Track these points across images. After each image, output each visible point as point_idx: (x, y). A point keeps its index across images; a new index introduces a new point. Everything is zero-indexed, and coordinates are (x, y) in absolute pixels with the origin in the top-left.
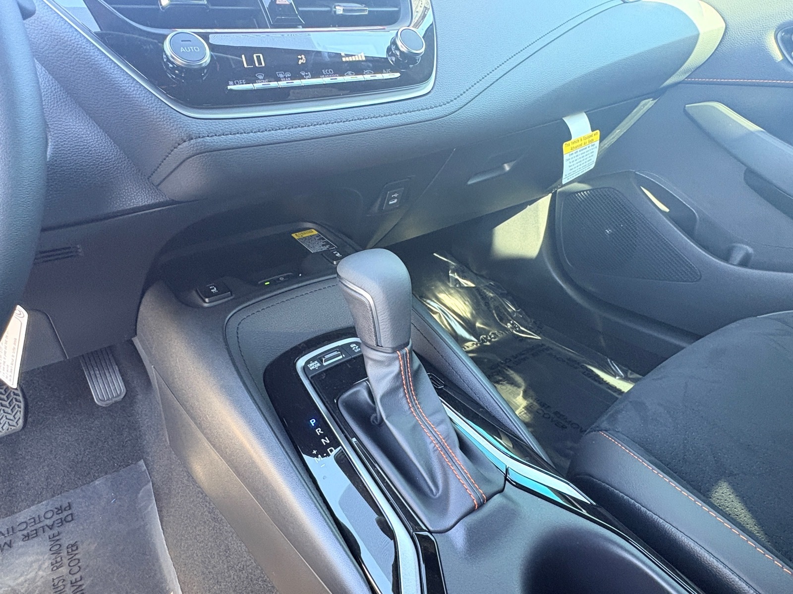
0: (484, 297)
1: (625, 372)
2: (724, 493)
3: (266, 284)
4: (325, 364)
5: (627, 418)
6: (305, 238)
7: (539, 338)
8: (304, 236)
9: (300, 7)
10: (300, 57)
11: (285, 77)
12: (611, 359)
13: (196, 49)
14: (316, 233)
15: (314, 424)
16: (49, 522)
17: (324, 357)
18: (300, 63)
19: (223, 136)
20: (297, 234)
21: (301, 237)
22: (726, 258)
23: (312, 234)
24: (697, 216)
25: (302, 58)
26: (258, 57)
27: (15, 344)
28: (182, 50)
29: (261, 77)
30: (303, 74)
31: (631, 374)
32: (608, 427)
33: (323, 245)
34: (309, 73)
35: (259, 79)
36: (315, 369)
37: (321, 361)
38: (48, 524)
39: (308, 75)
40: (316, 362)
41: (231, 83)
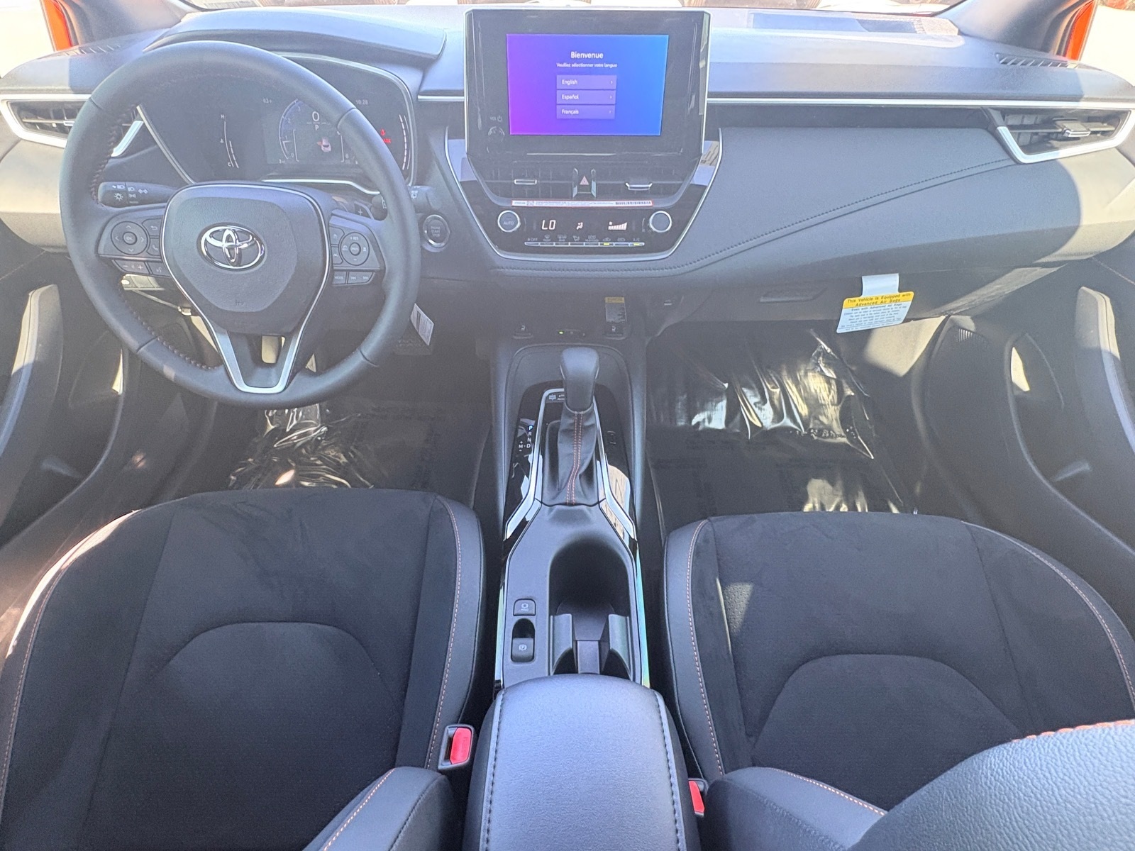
6: (612, 304)
8: (613, 301)
9: (599, 181)
11: (562, 239)
13: (512, 223)
17: (559, 396)
21: (610, 302)
23: (620, 301)
25: (580, 225)
26: (553, 223)
28: (505, 223)
29: (547, 237)
30: (574, 237)
33: (618, 315)
35: (545, 239)
36: (552, 399)
39: (577, 238)
40: (555, 396)
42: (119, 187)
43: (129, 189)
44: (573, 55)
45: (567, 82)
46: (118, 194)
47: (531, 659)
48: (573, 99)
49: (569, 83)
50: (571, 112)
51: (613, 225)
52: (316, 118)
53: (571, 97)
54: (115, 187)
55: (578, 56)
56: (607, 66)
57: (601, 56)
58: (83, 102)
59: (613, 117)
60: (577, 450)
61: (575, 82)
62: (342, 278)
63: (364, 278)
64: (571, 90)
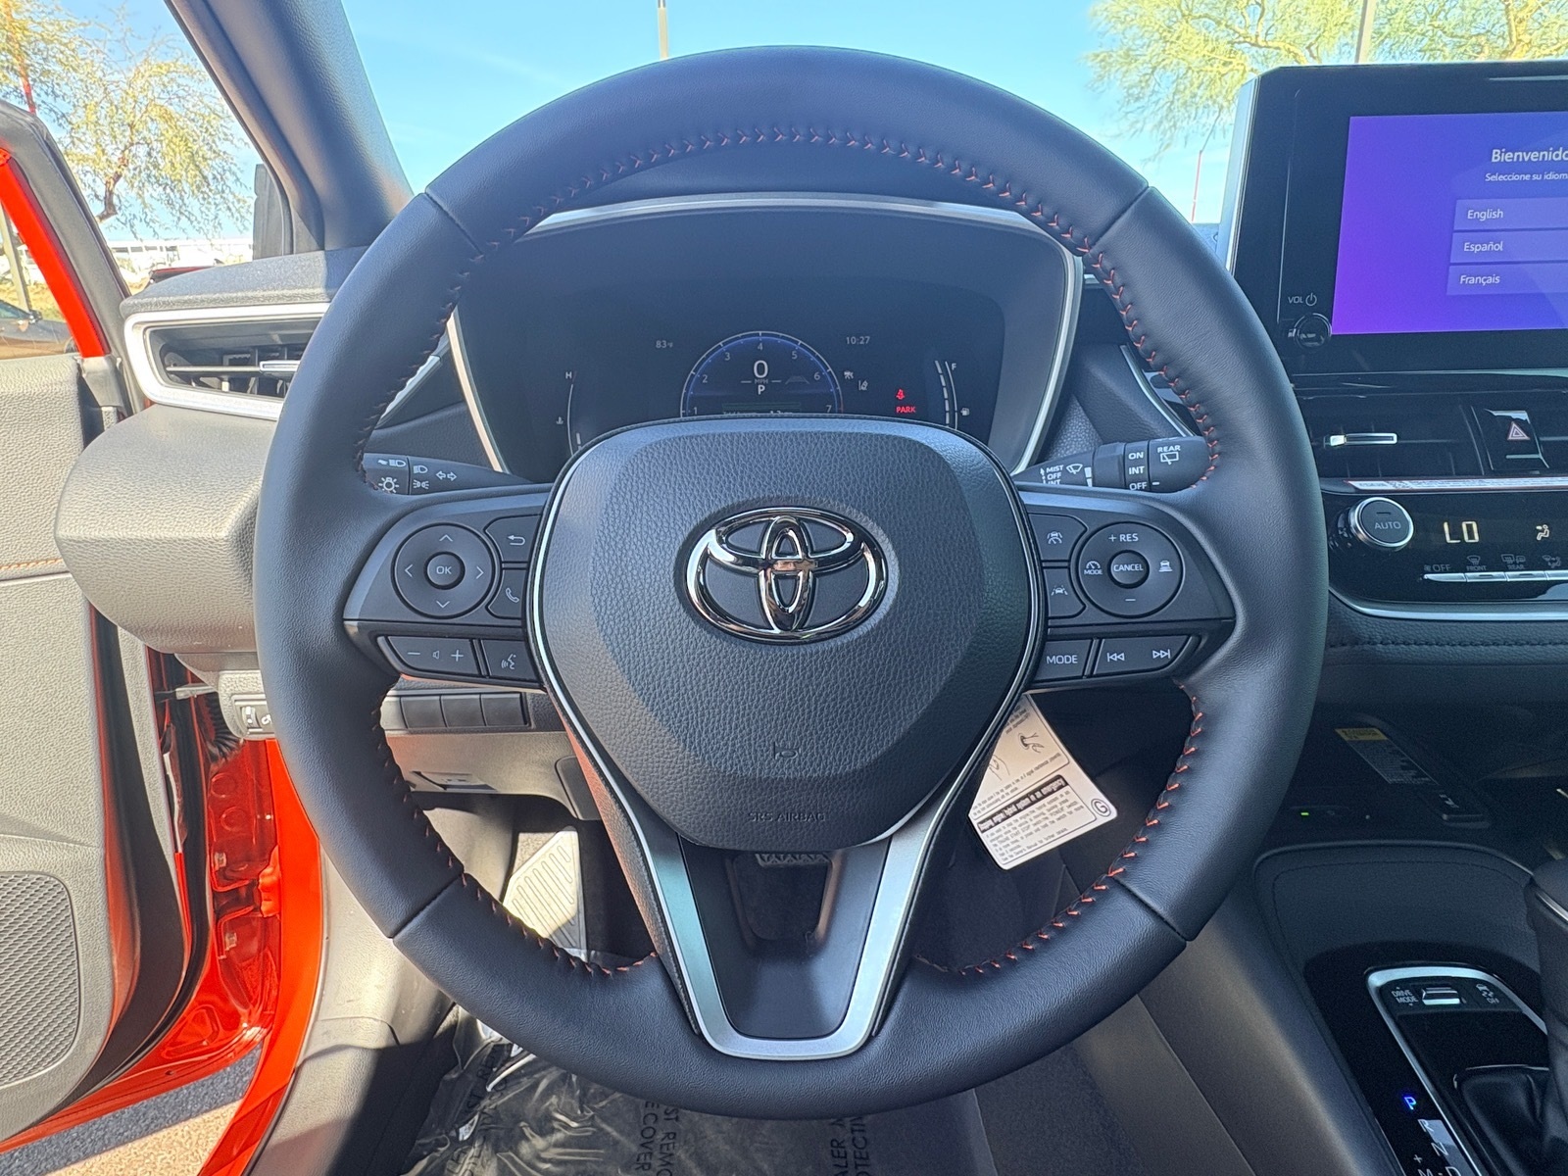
3: (1303, 814)
6: (1365, 743)
8: (1361, 738)
9: (1543, 436)
10: (1539, 528)
11: (1515, 563)
13: (1397, 525)
14: (1383, 737)
15: (1413, 1106)
17: (1426, 990)
18: (1539, 538)
19: (1403, 646)
20: (1346, 730)
21: (1354, 739)
23: (1376, 738)
25: (1542, 531)
26: (1469, 527)
27: (1059, 833)
28: (1377, 526)
29: (1475, 561)
30: (1547, 559)
33: (1403, 768)
34: (1558, 558)
35: (1471, 564)
36: (1407, 1004)
37: (1418, 995)
39: (1556, 561)
40: (1407, 992)
41: (1427, 568)
42: (393, 463)
43: (416, 470)
44: (1497, 156)
45: (1480, 215)
46: (389, 480)
48: (1490, 252)
49: (1483, 216)
50: (1481, 280)
52: (761, 371)
53: (1486, 248)
54: (384, 463)
55: (1508, 157)
58: (313, 323)
61: (1497, 214)
62: (1073, 659)
63: (1155, 654)
64: (1484, 232)
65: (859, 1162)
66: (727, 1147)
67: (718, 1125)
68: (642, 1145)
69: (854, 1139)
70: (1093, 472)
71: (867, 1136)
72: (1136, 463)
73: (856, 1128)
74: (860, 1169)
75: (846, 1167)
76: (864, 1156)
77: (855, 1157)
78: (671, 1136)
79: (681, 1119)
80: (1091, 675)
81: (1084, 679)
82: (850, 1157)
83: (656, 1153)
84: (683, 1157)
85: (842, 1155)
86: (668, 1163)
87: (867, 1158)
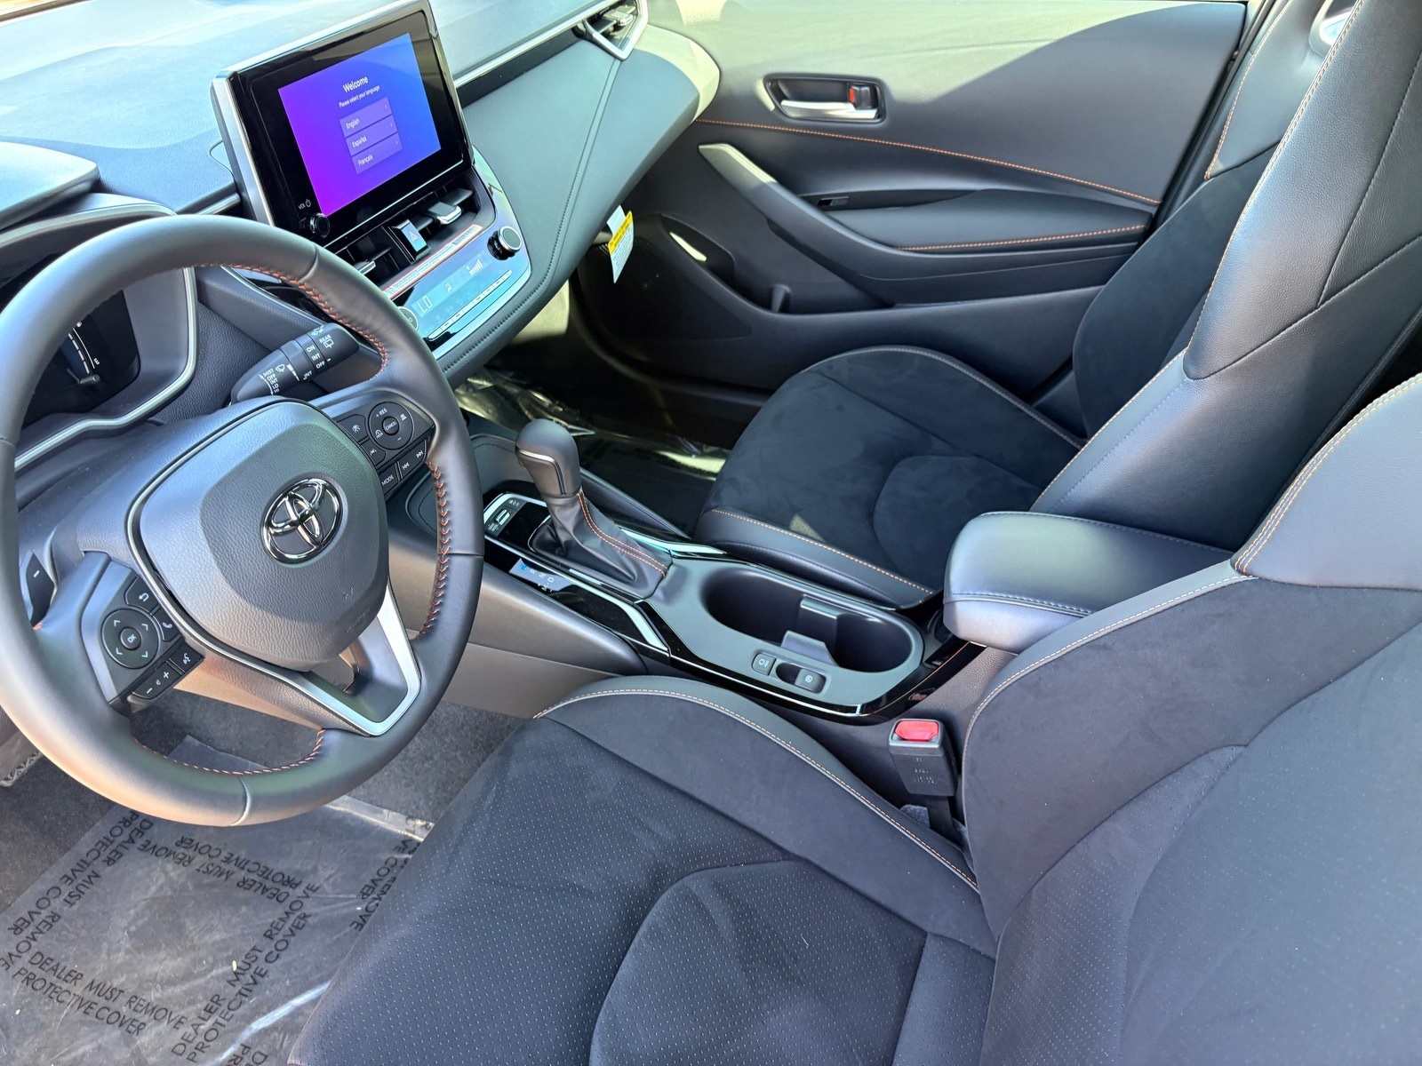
0: (508, 397)
1: (700, 448)
2: (798, 522)
4: (501, 523)
5: (728, 494)
7: (592, 433)
12: (682, 438)
16: (124, 837)
22: (767, 305)
24: (732, 256)
31: (707, 448)
32: (716, 504)
36: (496, 529)
37: (496, 522)
38: (125, 840)
45: (349, 125)
47: (823, 679)
48: (363, 143)
50: (366, 160)
51: (471, 268)
53: (360, 142)
56: (368, 93)
57: (365, 80)
59: (400, 148)
60: (600, 534)
61: (356, 122)
62: (392, 477)
63: (418, 455)
64: (357, 133)
65: (265, 875)
66: (180, 959)
67: (155, 961)
68: (121, 1025)
69: (248, 870)
70: (292, 366)
71: (253, 861)
72: (314, 353)
73: (242, 865)
74: (270, 877)
75: (261, 885)
76: (264, 870)
77: (261, 876)
78: (134, 999)
79: (122, 989)
80: (401, 480)
81: (400, 483)
82: (258, 879)
83: (137, 1016)
84: (158, 995)
85: (252, 883)
86: (154, 1009)
87: (267, 869)
